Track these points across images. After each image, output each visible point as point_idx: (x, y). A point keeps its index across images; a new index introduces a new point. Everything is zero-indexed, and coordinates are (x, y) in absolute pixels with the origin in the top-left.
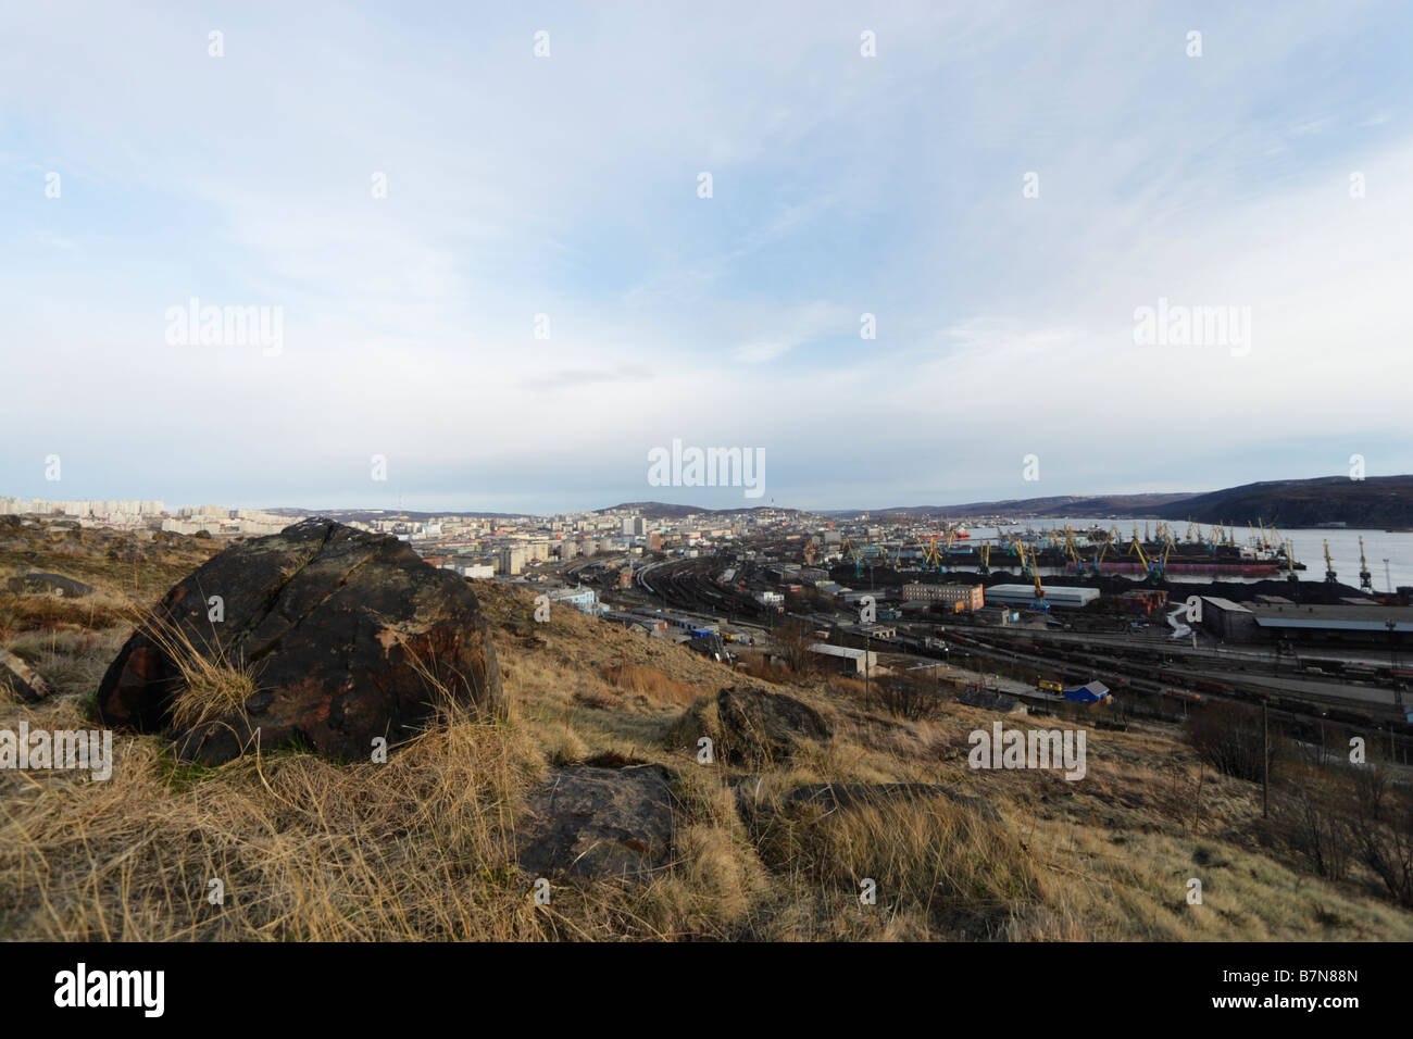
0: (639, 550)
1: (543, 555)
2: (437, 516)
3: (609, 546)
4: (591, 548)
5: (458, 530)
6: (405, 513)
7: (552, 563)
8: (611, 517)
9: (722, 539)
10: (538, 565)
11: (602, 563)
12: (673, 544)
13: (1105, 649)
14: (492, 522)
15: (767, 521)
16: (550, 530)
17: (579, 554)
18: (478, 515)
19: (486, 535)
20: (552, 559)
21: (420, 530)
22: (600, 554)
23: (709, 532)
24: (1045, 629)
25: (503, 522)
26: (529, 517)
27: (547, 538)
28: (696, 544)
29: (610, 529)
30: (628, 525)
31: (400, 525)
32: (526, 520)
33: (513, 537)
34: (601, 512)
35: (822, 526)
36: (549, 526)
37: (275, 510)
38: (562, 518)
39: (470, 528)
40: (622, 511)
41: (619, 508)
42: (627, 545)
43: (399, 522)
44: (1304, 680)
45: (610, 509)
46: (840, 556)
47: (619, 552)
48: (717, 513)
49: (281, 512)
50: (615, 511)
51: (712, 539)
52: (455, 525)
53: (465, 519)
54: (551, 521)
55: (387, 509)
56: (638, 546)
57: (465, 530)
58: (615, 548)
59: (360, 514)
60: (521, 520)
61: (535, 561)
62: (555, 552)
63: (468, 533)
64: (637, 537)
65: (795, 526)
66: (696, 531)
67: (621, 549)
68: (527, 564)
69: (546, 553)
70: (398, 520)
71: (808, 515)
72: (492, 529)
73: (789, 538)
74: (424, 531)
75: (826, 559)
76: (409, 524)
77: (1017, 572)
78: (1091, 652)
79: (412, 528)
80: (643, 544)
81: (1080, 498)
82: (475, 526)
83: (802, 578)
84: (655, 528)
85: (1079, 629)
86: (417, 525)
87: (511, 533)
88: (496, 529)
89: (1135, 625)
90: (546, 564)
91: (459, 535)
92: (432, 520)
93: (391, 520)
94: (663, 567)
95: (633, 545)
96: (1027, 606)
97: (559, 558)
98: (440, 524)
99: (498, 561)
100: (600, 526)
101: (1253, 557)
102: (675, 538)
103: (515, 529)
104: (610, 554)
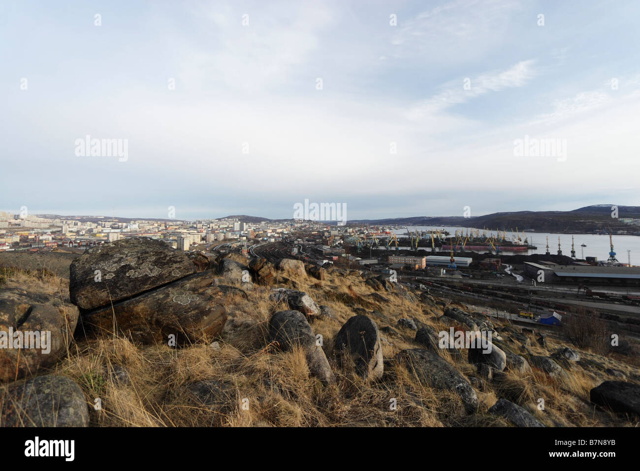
0: (245, 238)
1: (198, 240)
2: (135, 220)
3: (230, 236)
4: (222, 237)
5: (148, 227)
6: (116, 218)
7: (203, 244)
8: (225, 222)
9: (282, 233)
10: (196, 245)
11: (229, 244)
12: (261, 235)
13: (499, 288)
14: (165, 223)
15: (299, 225)
16: (196, 228)
17: (216, 240)
18: (156, 220)
19: (162, 230)
20: (203, 242)
21: (126, 227)
22: (225, 240)
23: (276, 230)
24: (461, 277)
25: (171, 223)
26: (183, 221)
27: (196, 232)
28: (271, 235)
29: (226, 228)
30: (237, 226)
31: (115, 224)
32: (181, 223)
33: (178, 231)
34: (220, 220)
35: (325, 228)
36: (195, 226)
37: (41, 215)
38: (200, 222)
39: (154, 226)
40: (230, 219)
41: (228, 217)
42: (238, 236)
43: (114, 223)
44: (595, 302)
45: (224, 218)
46: (342, 242)
47: (235, 239)
48: (276, 221)
49: (45, 217)
50: (226, 219)
51: (278, 233)
52: (145, 224)
53: (150, 222)
54: (195, 223)
55: (107, 216)
56: (244, 236)
57: (151, 227)
58: (232, 237)
59: (92, 218)
60: (179, 223)
61: (194, 243)
62: (203, 239)
63: (153, 228)
64: (242, 232)
65: (312, 228)
66: (269, 229)
67: (236, 237)
68: (191, 245)
69: (200, 239)
70: (112, 221)
71: (317, 223)
72: (166, 227)
73: (313, 233)
74: (129, 227)
75: (337, 243)
76: (120, 224)
77: (428, 250)
78: (492, 289)
79: (122, 225)
80: (246, 235)
81: (429, 217)
82: (156, 225)
83: (333, 253)
84: (249, 228)
85: (476, 277)
86: (124, 224)
87: (176, 229)
88: (168, 227)
89: (498, 275)
90: (200, 245)
91: (149, 230)
92: (132, 222)
93: (109, 222)
94: (261, 246)
95: (241, 236)
96: (447, 266)
97: (206, 242)
98: (137, 224)
99: (176, 243)
100: (221, 226)
101: (518, 244)
102: (260, 232)
103: (177, 227)
104: (230, 240)
